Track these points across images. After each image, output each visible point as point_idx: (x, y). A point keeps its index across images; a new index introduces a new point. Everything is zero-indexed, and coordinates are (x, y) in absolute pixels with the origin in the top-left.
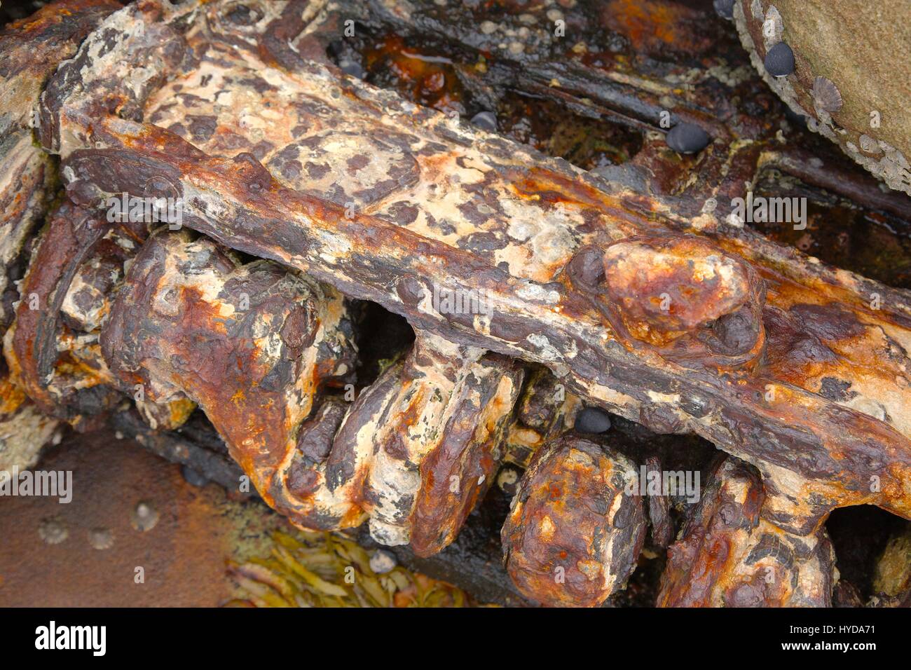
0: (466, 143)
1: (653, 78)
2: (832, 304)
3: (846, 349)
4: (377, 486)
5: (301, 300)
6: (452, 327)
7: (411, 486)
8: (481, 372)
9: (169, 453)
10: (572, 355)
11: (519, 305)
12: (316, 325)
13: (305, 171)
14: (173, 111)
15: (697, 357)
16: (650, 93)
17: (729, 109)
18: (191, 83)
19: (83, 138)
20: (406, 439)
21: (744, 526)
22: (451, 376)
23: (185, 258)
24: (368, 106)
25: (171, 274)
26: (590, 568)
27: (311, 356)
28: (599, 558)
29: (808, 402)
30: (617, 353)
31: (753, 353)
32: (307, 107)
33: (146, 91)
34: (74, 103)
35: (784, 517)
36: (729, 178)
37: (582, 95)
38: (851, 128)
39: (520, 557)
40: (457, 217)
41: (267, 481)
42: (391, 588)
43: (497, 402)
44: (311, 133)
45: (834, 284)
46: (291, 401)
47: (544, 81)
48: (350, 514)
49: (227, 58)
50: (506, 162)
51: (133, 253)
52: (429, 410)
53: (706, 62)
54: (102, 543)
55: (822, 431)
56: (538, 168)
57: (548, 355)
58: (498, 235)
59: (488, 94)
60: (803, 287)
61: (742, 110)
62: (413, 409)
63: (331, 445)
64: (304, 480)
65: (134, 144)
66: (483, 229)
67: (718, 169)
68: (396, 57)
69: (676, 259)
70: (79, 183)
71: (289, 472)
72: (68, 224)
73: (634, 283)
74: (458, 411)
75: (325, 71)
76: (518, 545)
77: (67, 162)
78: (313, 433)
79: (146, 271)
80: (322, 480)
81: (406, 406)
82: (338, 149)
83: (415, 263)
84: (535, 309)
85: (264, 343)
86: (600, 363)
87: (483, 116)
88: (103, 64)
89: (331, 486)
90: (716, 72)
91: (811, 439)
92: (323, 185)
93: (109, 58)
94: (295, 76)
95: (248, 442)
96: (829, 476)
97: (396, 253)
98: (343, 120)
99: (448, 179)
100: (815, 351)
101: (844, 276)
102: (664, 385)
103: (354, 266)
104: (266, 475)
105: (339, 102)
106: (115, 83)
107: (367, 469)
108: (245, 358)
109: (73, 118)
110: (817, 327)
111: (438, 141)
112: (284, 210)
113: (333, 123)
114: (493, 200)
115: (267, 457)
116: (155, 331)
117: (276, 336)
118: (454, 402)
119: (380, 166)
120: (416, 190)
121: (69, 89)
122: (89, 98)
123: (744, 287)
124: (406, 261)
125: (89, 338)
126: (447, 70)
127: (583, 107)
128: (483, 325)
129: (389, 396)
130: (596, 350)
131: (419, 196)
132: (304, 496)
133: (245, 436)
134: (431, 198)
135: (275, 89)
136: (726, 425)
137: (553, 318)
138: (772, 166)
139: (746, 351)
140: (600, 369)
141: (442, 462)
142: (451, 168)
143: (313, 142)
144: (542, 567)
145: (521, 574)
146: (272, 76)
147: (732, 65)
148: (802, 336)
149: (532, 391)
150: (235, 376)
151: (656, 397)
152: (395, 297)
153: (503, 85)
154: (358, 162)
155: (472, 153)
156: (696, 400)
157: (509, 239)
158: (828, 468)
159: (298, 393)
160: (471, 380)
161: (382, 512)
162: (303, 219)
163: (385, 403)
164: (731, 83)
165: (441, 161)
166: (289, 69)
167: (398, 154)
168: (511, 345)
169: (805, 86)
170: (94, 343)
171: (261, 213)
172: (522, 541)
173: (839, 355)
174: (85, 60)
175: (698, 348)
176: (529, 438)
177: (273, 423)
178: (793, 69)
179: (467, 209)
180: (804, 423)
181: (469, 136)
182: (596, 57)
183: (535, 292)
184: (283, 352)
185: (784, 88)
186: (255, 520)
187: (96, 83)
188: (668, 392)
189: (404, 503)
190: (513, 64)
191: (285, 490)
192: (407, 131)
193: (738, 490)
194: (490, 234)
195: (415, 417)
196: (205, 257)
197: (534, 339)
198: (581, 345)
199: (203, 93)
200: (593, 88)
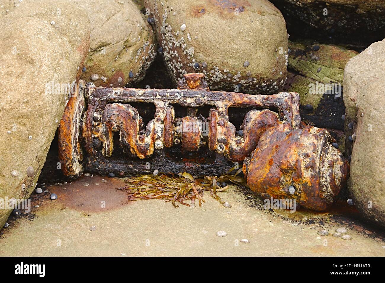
4: (157, 129)
6: (163, 99)
7: (162, 126)
10: (183, 95)
30: (189, 91)
48: (151, 144)
54: (97, 184)
57: (179, 97)
70: (93, 98)
71: (139, 137)
77: (90, 96)
85: (131, 112)
86: (187, 94)
89: (147, 136)
95: (131, 131)
96: (225, 98)
103: (144, 94)
104: (134, 140)
107: (154, 128)
115: (134, 135)
116: (113, 110)
117: (133, 111)
128: (168, 95)
130: (186, 91)
132: (142, 141)
133: (131, 129)
136: (208, 96)
137: (178, 90)
150: (128, 117)
151: (197, 96)
152: (152, 97)
156: (203, 94)
161: (158, 134)
168: (173, 97)
177: (135, 126)
184: (134, 114)
188: (199, 94)
189: (162, 130)
191: (139, 141)
197: (176, 94)
198: (184, 92)
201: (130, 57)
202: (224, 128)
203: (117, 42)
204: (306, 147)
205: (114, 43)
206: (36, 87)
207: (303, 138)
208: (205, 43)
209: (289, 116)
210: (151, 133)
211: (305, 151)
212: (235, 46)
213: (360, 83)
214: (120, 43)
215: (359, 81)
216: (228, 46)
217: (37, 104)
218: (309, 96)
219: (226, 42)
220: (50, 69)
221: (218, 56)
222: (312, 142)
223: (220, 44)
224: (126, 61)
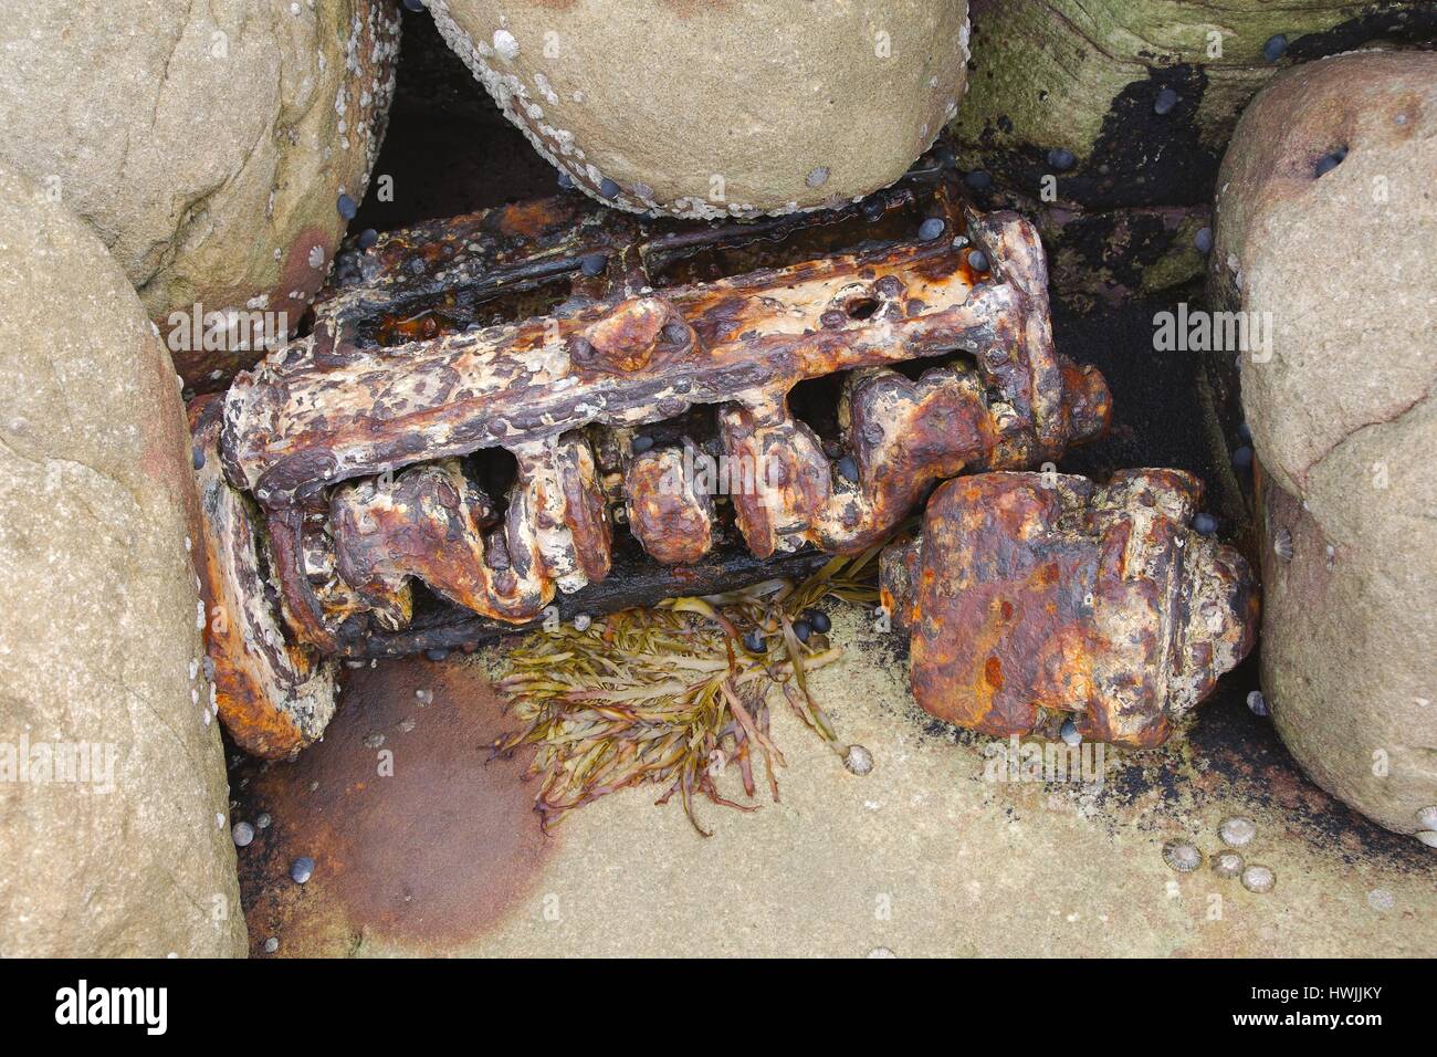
0: (473, 342)
1: (553, 246)
2: (725, 300)
3: (743, 316)
4: (548, 553)
5: (439, 480)
6: (533, 433)
7: (566, 539)
8: (563, 450)
9: (413, 647)
10: (604, 404)
11: (559, 395)
12: (456, 489)
13: (394, 410)
14: (295, 427)
15: (667, 360)
16: (558, 255)
17: (606, 237)
18: (293, 408)
19: (260, 467)
20: (547, 513)
21: (749, 434)
22: (549, 466)
23: (360, 498)
24: (402, 358)
25: (358, 510)
26: (689, 514)
27: (464, 509)
28: (690, 506)
29: (735, 347)
30: (625, 386)
31: (693, 341)
32: (369, 379)
33: (273, 425)
34: (242, 451)
35: (766, 419)
36: (630, 271)
37: (519, 279)
38: (668, 202)
39: (650, 536)
40: (495, 380)
41: (486, 601)
42: (597, 635)
43: (583, 463)
44: (382, 390)
45: (718, 289)
46: (470, 540)
47: (493, 284)
48: (545, 588)
49: (304, 383)
50: (502, 338)
51: (325, 520)
52: (549, 490)
53: (577, 221)
54: (408, 727)
55: (751, 357)
56: (522, 330)
57: (592, 413)
58: (524, 375)
59: (464, 314)
60: (704, 301)
61: (613, 233)
62: (540, 496)
63: (508, 553)
64: (505, 583)
65: (292, 450)
66: (514, 377)
67: (621, 270)
68: (396, 327)
69: (621, 315)
70: (271, 496)
71: (495, 585)
72: (280, 525)
73: (609, 340)
74: (565, 477)
75: (365, 355)
76: (645, 530)
77: (257, 488)
78: (493, 554)
79: (343, 518)
80: (516, 576)
81: (535, 497)
82: (404, 388)
83: (489, 411)
84: (568, 392)
85: (435, 515)
86: (621, 397)
87: (471, 326)
88: (242, 423)
89: (523, 576)
90: (587, 222)
91: (746, 365)
92: (409, 409)
93: (243, 417)
94: (349, 369)
95: (461, 581)
96: (769, 378)
97: (476, 412)
98: (394, 374)
99: (476, 366)
100: (728, 327)
101: (721, 283)
102: (659, 387)
103: (458, 436)
104: (482, 597)
105: (384, 366)
106: (255, 429)
107: (537, 549)
108: (429, 530)
109: (247, 459)
110: (722, 315)
111: (455, 352)
112: (399, 430)
113: (390, 378)
114: (508, 360)
115: (476, 585)
116: (370, 545)
117: (439, 507)
118: (560, 475)
119: (433, 382)
120: (462, 382)
121: (235, 444)
122: (248, 444)
123: (663, 307)
124: (484, 413)
125: (331, 584)
126: (433, 315)
127: (524, 285)
128: (547, 420)
129: (522, 503)
130: (614, 391)
131: (466, 383)
132: (511, 593)
133: (457, 577)
134: (474, 380)
135: (343, 382)
136: (704, 386)
137: (582, 390)
138: (648, 253)
139: (688, 341)
140: (622, 400)
141: (575, 509)
142: (474, 360)
143: (387, 393)
144: (664, 532)
145: (657, 546)
146: (336, 376)
147: (593, 214)
148: (718, 323)
149: (599, 450)
150: (430, 544)
151: (660, 396)
152: (491, 438)
153: (471, 303)
154: (420, 388)
155: (479, 345)
156: (680, 382)
157: (532, 373)
158: (766, 373)
159: (471, 534)
160: (561, 458)
161: (560, 567)
162: (414, 428)
163: (523, 507)
164: (598, 222)
165: (465, 360)
166: (343, 366)
167: (439, 370)
168: (569, 420)
169: (630, 194)
170: (337, 584)
171: (388, 440)
172: (645, 526)
173: (740, 321)
174: (232, 425)
175: (664, 356)
176: (615, 478)
177: (467, 560)
178: (619, 189)
179: (498, 373)
180: (739, 358)
181: (472, 337)
182: (513, 255)
183: (564, 383)
184: (448, 515)
185: (624, 205)
186: (491, 655)
187: (245, 435)
188: (665, 389)
189: (569, 552)
190: (468, 287)
191: (499, 598)
192: (434, 358)
193: (735, 419)
194: (520, 377)
195: (544, 499)
196: (370, 490)
197: (580, 408)
198: (605, 394)
199: (303, 409)
200: (523, 272)
201: (317, 159)
202: (791, 491)
203: (247, 156)
204: (1119, 653)
205: (237, 170)
206: (95, 825)
207: (1105, 611)
208: (625, 122)
209: (1020, 390)
210: (532, 566)
211: (1118, 665)
212: (757, 129)
213: (1321, 412)
214: (257, 153)
215: (1318, 401)
216: (731, 133)
217: (133, 875)
218: (1058, 111)
219: (716, 118)
220: (102, 702)
221: (693, 167)
222: (1139, 628)
223: (694, 127)
224: (307, 185)
